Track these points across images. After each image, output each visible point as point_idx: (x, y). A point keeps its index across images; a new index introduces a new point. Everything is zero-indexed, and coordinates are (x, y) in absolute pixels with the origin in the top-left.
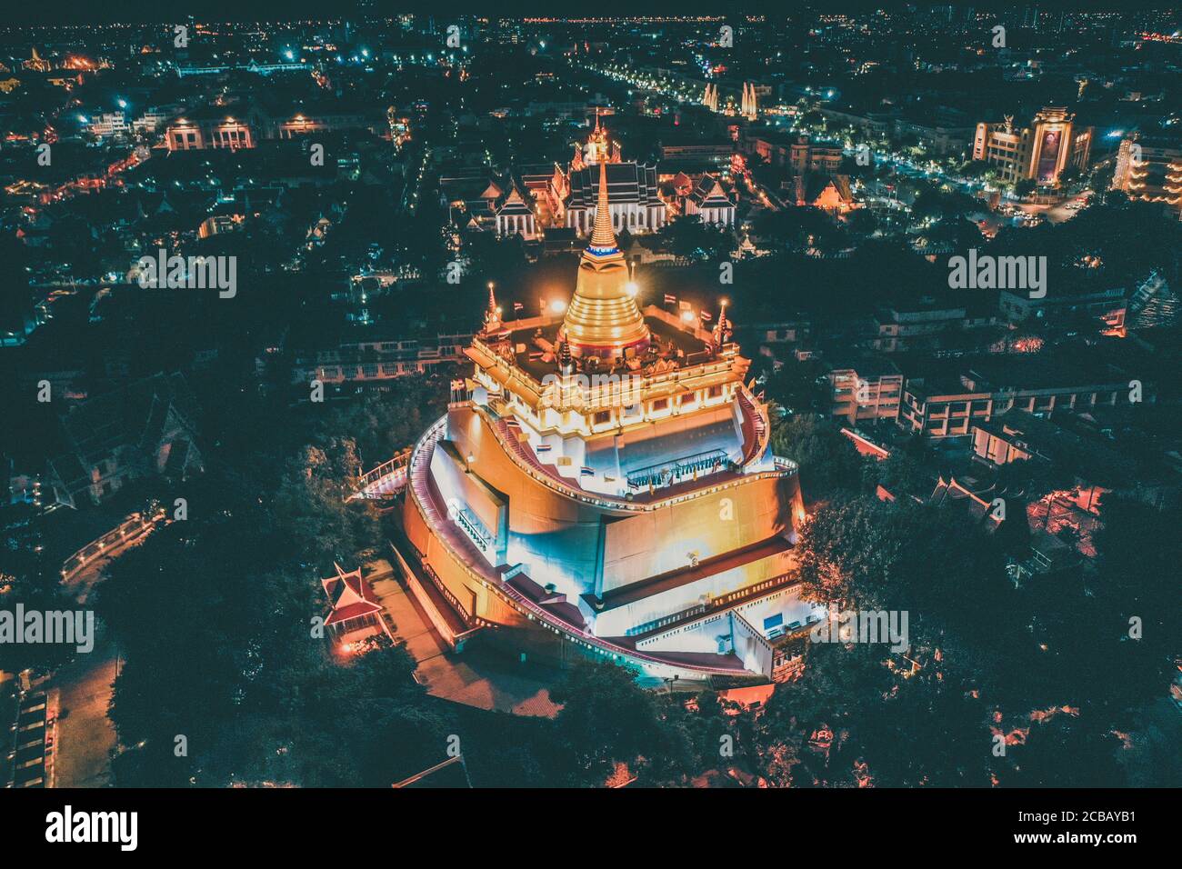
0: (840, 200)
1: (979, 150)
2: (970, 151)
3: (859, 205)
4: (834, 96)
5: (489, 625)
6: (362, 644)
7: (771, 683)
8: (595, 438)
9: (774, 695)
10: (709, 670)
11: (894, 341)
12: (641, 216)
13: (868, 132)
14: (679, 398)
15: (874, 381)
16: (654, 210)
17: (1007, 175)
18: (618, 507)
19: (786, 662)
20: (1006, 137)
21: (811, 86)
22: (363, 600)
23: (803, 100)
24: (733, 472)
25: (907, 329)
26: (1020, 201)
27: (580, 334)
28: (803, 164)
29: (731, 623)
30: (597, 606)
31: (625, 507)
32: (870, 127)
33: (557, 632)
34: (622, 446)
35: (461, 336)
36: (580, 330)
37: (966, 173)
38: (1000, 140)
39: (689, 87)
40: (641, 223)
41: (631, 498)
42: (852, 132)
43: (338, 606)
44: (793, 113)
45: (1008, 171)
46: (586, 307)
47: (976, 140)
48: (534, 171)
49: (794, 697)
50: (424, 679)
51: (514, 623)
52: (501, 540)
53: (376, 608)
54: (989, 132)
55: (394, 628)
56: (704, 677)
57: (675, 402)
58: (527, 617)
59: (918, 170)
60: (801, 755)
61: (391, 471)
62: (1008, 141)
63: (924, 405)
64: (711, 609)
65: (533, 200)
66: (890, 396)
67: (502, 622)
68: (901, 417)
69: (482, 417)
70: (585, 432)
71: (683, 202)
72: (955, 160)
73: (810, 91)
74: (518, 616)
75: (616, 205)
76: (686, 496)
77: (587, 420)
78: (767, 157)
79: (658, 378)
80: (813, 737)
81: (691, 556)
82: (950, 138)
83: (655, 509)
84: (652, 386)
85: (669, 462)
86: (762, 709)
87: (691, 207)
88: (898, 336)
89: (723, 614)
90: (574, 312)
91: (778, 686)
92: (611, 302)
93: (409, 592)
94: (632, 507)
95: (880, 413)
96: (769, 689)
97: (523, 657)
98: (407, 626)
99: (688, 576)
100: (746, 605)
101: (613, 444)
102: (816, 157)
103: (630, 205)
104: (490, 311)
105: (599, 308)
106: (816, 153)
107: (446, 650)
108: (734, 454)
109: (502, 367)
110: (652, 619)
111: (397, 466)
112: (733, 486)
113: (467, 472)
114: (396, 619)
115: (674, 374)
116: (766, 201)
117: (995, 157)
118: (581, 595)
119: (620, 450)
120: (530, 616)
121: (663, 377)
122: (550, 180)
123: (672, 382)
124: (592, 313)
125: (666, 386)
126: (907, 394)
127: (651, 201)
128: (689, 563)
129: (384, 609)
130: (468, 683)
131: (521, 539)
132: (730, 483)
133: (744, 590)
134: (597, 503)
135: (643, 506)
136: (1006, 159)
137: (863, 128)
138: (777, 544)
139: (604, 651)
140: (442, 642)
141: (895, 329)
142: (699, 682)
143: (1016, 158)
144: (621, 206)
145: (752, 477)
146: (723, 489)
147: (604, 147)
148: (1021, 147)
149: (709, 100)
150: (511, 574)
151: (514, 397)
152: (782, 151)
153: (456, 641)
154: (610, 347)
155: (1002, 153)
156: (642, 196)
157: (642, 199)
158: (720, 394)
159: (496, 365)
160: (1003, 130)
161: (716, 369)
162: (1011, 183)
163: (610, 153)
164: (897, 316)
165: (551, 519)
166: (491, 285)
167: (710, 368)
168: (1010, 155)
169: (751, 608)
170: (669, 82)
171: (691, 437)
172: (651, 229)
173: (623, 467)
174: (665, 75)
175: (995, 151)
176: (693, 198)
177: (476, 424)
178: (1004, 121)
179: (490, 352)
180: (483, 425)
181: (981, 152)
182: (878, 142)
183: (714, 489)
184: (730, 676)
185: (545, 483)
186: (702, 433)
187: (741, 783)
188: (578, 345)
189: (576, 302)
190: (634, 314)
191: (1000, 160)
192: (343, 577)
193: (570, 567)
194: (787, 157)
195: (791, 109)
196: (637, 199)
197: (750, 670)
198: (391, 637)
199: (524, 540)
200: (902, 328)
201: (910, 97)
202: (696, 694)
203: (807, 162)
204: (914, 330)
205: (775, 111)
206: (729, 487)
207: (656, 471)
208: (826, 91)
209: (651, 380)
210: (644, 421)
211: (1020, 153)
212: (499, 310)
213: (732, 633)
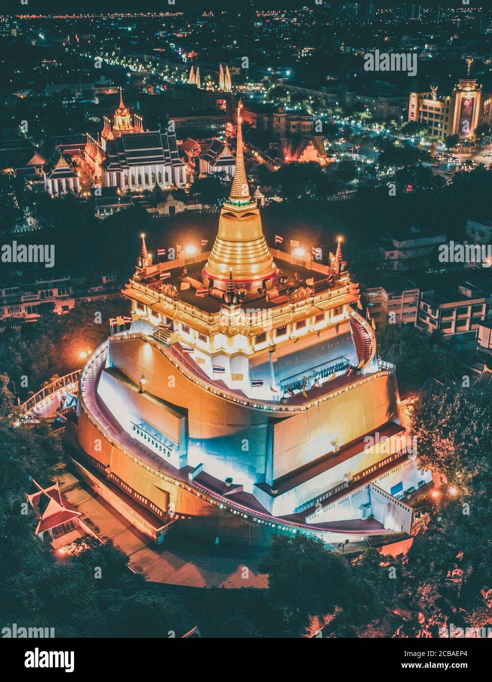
0: (318, 156)
1: (412, 113)
2: (406, 114)
3: (333, 160)
4: (291, 73)
5: (183, 517)
6: (73, 547)
7: (410, 537)
8: (257, 355)
9: (412, 547)
10: (366, 533)
11: (396, 263)
12: (167, 175)
13: (324, 102)
14: (314, 318)
15: (398, 295)
16: (177, 170)
17: (436, 133)
18: (281, 409)
19: (417, 519)
20: (433, 103)
21: (271, 67)
22: (64, 509)
23: (266, 78)
24: (355, 374)
25: (405, 253)
26: (448, 152)
27: (224, 271)
28: (283, 128)
29: (369, 494)
30: (273, 491)
31: (287, 410)
32: (325, 98)
33: (245, 516)
34: (275, 360)
35: (55, 281)
36: (224, 268)
37: (405, 131)
38: (428, 105)
39: (171, 70)
40: (167, 180)
41: (285, 401)
42: (312, 102)
43: (46, 515)
44: (258, 88)
45: (436, 128)
46: (229, 248)
47: (410, 106)
48: (65, 141)
49: (432, 546)
50: (138, 568)
51: (206, 513)
52: (183, 447)
53: (76, 515)
54: (420, 99)
55: (97, 530)
56: (362, 539)
57: (311, 321)
58: (219, 507)
59: (367, 130)
60: (440, 590)
61: (42, 398)
62: (434, 107)
63: (438, 311)
64: (353, 485)
65: (75, 164)
66: (411, 306)
67: (195, 513)
68: (419, 322)
69: (154, 346)
70: (248, 350)
71: (197, 162)
72: (395, 122)
73: (271, 71)
74: (209, 507)
75: (146, 167)
76: (328, 396)
77: (251, 341)
78: (253, 124)
79: (300, 303)
80: (449, 575)
81: (334, 444)
82: (389, 105)
83: (307, 409)
84: (296, 310)
85: (307, 370)
86: (406, 559)
87: (205, 166)
88: (399, 259)
89: (363, 488)
90: (218, 253)
91: (415, 538)
92: (250, 244)
93: (99, 498)
94: (291, 408)
95: (404, 320)
96: (409, 543)
97: (217, 541)
98: (108, 527)
99: (332, 460)
100: (379, 478)
101: (268, 359)
102: (293, 123)
103: (157, 166)
104: (143, 257)
105: (239, 249)
106: (293, 120)
107: (148, 542)
108: (352, 359)
109: (166, 303)
110: (312, 498)
111: (47, 394)
112: (359, 385)
113: (141, 392)
114: (96, 522)
115: (311, 299)
116: (260, 159)
117: (425, 118)
118: (254, 484)
119: (274, 364)
120: (221, 506)
121: (303, 302)
122: (83, 148)
123: (310, 306)
124: (233, 253)
125: (305, 309)
126: (422, 303)
127: (174, 162)
128: (333, 449)
129: (83, 515)
130: (177, 568)
131: (201, 443)
132: (357, 383)
133: (373, 466)
134: (265, 407)
135: (298, 407)
136: (434, 120)
137: (319, 99)
138: (390, 428)
139: (286, 527)
140: (143, 536)
141: (396, 254)
142: (359, 543)
143: (442, 119)
144: (150, 167)
145: (372, 377)
146: (353, 388)
147: (128, 119)
148: (445, 110)
149: (193, 79)
150: (196, 473)
151: (178, 327)
152: (266, 119)
153: (158, 534)
154: (250, 280)
155: (431, 115)
156: (167, 158)
157: (168, 161)
158: (341, 312)
159: (159, 302)
160: (430, 98)
161: (339, 292)
162: (440, 138)
163: (133, 124)
164: (396, 244)
165: (228, 425)
166: (143, 236)
167: (334, 292)
168: (437, 116)
169: (382, 480)
170: (154, 65)
171: (323, 348)
172: (175, 185)
173: (277, 377)
174: (150, 60)
175: (425, 114)
176: (207, 159)
177: (147, 352)
178: (431, 91)
179: (150, 291)
180: (154, 352)
181: (415, 115)
182: (333, 110)
183: (346, 389)
184: (381, 536)
185: (221, 395)
186: (330, 344)
187: (404, 619)
188: (223, 280)
189: (219, 245)
190: (267, 253)
191: (429, 121)
192: (45, 491)
193: (245, 462)
194: (270, 123)
195: (257, 85)
196: (163, 161)
197: (389, 529)
198: (96, 537)
199: (204, 444)
200: (401, 253)
201: (348, 75)
202: (361, 553)
203: (286, 127)
204: (410, 254)
205: (245, 87)
206: (357, 386)
207: (300, 378)
208: (284, 70)
209: (295, 305)
210: (290, 338)
211: (445, 115)
212: (150, 256)
213: (370, 502)
